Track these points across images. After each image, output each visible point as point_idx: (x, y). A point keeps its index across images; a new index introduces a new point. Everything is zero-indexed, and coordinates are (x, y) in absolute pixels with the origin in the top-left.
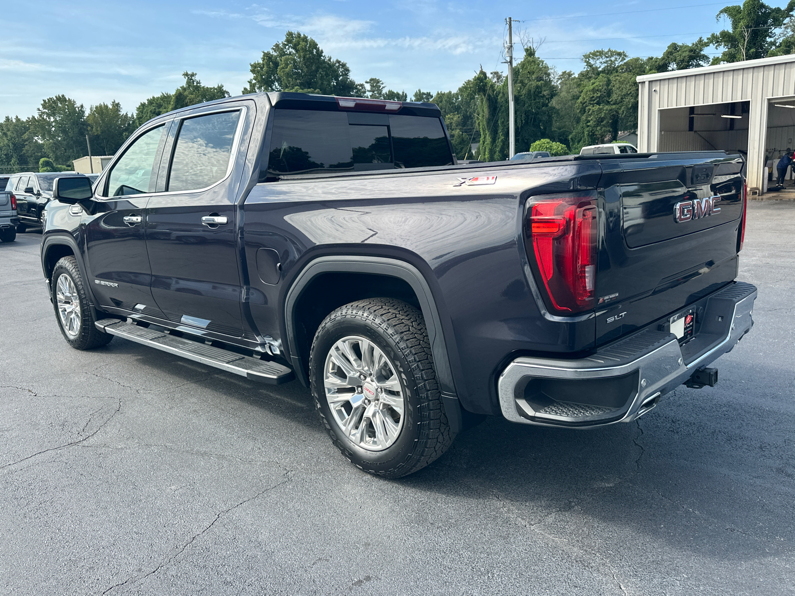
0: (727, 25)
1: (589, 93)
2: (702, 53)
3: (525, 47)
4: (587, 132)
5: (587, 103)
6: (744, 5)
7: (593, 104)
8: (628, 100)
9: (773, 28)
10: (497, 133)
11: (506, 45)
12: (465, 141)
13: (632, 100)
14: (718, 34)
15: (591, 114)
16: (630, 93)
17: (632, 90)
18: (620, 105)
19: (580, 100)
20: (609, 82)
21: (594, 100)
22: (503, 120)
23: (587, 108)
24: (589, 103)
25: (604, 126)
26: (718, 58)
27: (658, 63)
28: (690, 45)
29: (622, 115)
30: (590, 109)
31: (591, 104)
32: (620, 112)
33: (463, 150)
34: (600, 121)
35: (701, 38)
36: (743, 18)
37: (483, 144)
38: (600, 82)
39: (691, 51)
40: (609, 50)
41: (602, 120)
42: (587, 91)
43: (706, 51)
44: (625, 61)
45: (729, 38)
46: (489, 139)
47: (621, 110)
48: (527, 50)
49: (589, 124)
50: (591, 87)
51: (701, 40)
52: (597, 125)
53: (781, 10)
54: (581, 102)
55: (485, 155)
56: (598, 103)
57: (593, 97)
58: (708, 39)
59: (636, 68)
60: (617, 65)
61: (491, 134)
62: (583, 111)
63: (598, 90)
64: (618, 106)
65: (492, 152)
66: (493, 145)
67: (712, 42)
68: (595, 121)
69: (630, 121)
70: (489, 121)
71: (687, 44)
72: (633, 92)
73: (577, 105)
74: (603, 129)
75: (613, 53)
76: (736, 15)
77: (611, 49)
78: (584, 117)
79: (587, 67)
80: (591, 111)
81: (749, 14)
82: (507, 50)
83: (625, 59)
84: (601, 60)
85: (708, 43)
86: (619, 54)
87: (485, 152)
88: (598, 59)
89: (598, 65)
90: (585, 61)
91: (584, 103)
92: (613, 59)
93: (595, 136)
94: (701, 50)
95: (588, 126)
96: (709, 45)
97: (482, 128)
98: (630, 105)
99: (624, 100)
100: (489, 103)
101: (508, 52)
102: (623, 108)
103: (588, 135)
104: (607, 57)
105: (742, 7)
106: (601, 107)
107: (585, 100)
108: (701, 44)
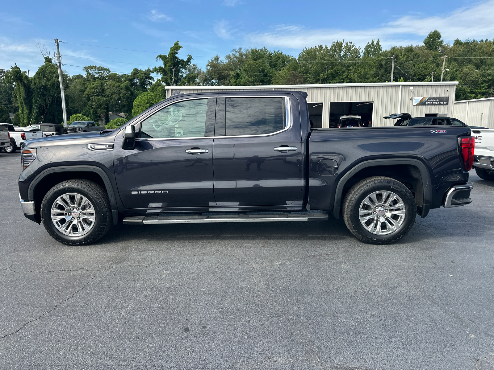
0: (160, 64)
1: (91, 89)
2: (150, 75)
3: (45, 56)
4: (92, 112)
5: (91, 95)
6: (168, 56)
7: (95, 96)
8: (115, 96)
9: (182, 69)
10: (32, 108)
11: (56, 55)
12: (4, 111)
13: (117, 96)
14: (158, 67)
15: (94, 101)
16: (116, 92)
17: (117, 90)
18: (110, 98)
19: (86, 93)
20: (102, 85)
21: (95, 94)
22: (36, 99)
23: (91, 98)
24: (92, 95)
25: (102, 109)
26: (160, 79)
27: (129, 77)
28: (144, 71)
29: (112, 103)
30: (93, 99)
31: (93, 96)
32: (111, 101)
33: (3, 116)
34: (100, 106)
35: (149, 68)
36: (168, 62)
37: (22, 114)
38: (97, 84)
39: (145, 74)
40: (100, 67)
41: (101, 105)
42: (90, 88)
43: (152, 75)
44: (110, 74)
45: (163, 70)
46: (26, 111)
47: (112, 101)
48: (46, 58)
49: (93, 107)
50: (93, 86)
51: (149, 69)
52: (98, 108)
53: (184, 61)
54: (87, 94)
55: (24, 120)
56: (97, 96)
57: (94, 92)
58: (153, 69)
59: (116, 78)
60: (105, 75)
61: (27, 107)
62: (89, 99)
63: (96, 88)
64: (109, 98)
65: (29, 119)
66: (30, 115)
67: (155, 71)
68: (97, 106)
69: (117, 107)
70: (25, 99)
71: (143, 70)
72: (117, 92)
73: (84, 95)
74: (102, 110)
75: (102, 69)
76: (165, 60)
77: (101, 66)
78: (90, 103)
79: (87, 74)
80: (94, 100)
81: (171, 60)
82: (57, 58)
83: (109, 73)
84: (95, 71)
85: (153, 71)
86: (106, 70)
87: (24, 119)
88: (94, 71)
89: (94, 74)
90: (86, 70)
91: (89, 95)
92: (102, 71)
93: (97, 114)
94: (150, 74)
95: (93, 108)
96: (154, 72)
97: (20, 103)
98: (117, 99)
99: (113, 95)
100: (25, 88)
101: (58, 60)
102: (112, 100)
103: (93, 113)
104: (99, 70)
105: (167, 56)
106: (100, 98)
107: (89, 93)
108: (149, 71)
